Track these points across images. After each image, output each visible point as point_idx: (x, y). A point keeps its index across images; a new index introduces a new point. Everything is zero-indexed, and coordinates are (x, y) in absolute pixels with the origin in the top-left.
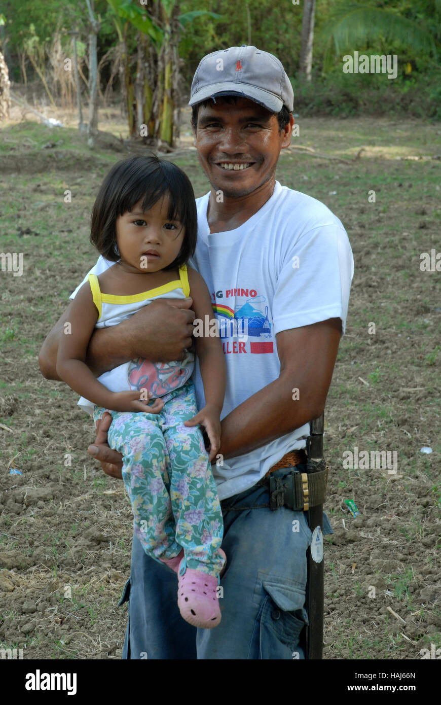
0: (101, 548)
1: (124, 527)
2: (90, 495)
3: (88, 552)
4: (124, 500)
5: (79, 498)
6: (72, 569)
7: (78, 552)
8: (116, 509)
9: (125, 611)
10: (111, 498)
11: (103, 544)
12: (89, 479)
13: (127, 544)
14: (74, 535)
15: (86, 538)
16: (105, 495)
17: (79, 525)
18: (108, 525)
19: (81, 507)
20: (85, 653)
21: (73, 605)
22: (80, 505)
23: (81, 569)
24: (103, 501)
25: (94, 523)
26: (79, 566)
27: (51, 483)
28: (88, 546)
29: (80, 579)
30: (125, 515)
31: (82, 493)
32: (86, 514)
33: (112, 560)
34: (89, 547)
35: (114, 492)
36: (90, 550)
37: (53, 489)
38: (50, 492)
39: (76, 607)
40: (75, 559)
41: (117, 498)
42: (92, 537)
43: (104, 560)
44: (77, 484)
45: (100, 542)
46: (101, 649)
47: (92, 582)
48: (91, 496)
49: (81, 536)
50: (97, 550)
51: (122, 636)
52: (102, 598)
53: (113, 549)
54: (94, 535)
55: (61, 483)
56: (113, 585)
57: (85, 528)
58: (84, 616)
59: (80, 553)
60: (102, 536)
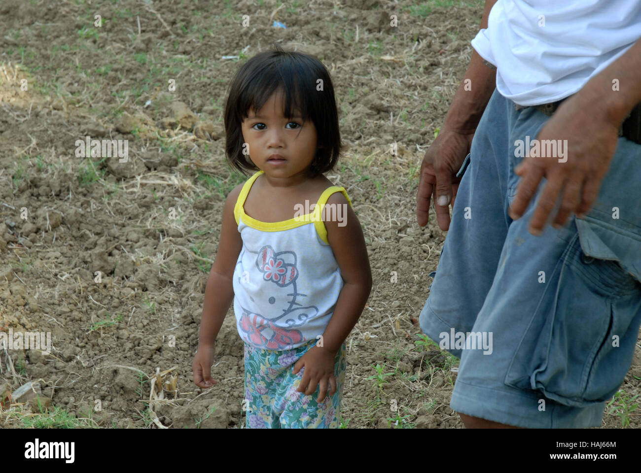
0: (380, 118)
1: (406, 98)
2: (365, 59)
3: (368, 121)
4: (404, 67)
5: (354, 61)
6: (350, 137)
7: (356, 119)
8: (394, 77)
9: (415, 188)
10: (389, 64)
11: (382, 114)
12: (361, 41)
13: (409, 116)
14: (351, 101)
15: (365, 105)
16: (382, 60)
17: (356, 90)
18: (388, 93)
19: (357, 71)
20: (373, 228)
21: (354, 176)
22: (354, 69)
23: (360, 138)
24: (381, 66)
25: (372, 90)
26: (357, 135)
27: (322, 41)
28: (367, 114)
29: (359, 149)
30: (405, 84)
31: (357, 56)
32: (363, 79)
33: (394, 132)
34: (369, 116)
35: (392, 58)
36: (369, 118)
37: (324, 48)
38: (321, 50)
39: (359, 178)
40: (354, 126)
41: (396, 65)
42: (372, 105)
43: (385, 131)
44: (350, 45)
45: (380, 111)
46: (391, 225)
47: (374, 153)
48: (367, 60)
49: (358, 102)
50: (377, 120)
51: (412, 214)
52: (389, 172)
53: (394, 120)
54: (374, 103)
55: (332, 42)
56: (399, 159)
57: (362, 94)
58: (369, 189)
59: (359, 121)
60: (382, 105)
